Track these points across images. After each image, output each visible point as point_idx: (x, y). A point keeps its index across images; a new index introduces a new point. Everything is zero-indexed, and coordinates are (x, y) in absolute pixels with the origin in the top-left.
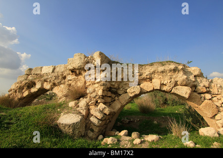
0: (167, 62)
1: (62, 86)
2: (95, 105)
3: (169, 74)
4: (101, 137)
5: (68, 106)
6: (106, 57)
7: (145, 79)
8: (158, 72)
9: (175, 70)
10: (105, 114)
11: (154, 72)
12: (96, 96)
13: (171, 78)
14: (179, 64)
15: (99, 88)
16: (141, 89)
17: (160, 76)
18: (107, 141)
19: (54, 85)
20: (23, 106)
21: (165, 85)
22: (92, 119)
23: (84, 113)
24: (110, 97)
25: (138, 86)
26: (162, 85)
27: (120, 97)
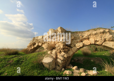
0: (98, 28)
1: (46, 44)
2: (60, 53)
3: (100, 35)
4: (63, 69)
5: (48, 53)
6: (64, 29)
7: (85, 39)
8: (93, 34)
9: (103, 33)
10: (65, 57)
11: (90, 35)
12: (60, 48)
13: (101, 37)
14: (106, 29)
15: (61, 45)
16: (83, 44)
17: (94, 37)
18: (66, 72)
19: (43, 44)
20: (32, 53)
21: (98, 41)
22: (58, 60)
23: (54, 57)
24: (67, 48)
25: (82, 43)
26: (96, 41)
27: (72, 49)
